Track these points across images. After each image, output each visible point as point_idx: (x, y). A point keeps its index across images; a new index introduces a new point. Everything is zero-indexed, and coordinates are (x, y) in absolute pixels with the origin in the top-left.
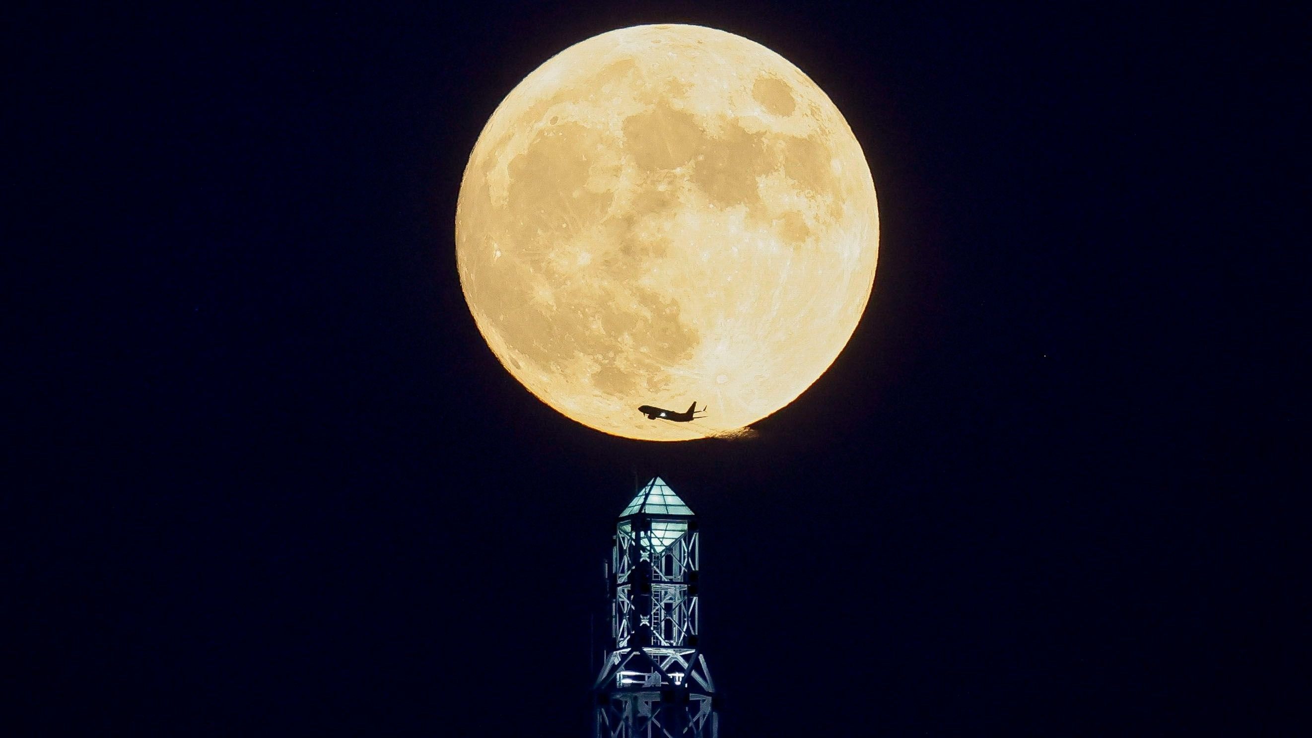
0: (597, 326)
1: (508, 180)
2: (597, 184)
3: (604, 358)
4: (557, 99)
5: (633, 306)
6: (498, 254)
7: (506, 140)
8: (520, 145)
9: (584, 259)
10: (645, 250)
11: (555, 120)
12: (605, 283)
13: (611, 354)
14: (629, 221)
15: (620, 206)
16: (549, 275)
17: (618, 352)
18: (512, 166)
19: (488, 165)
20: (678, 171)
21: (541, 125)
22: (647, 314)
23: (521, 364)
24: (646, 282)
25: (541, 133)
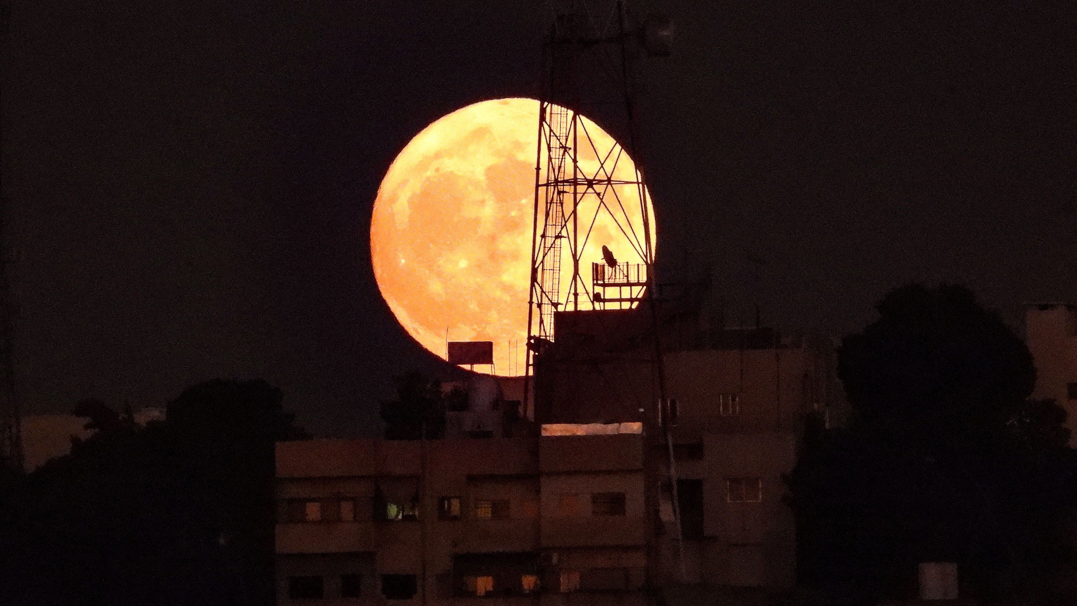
0: (473, 306)
1: (408, 211)
2: (470, 212)
3: (479, 327)
4: (438, 155)
5: (498, 293)
6: (403, 261)
7: (404, 183)
8: (415, 186)
9: (463, 264)
10: (504, 257)
11: (437, 170)
12: (478, 280)
13: (484, 325)
14: (493, 238)
15: (486, 228)
16: (439, 275)
17: (488, 323)
18: (411, 201)
19: (393, 199)
20: (524, 201)
21: (429, 173)
22: (507, 298)
23: (421, 331)
24: (505, 278)
25: (428, 179)
